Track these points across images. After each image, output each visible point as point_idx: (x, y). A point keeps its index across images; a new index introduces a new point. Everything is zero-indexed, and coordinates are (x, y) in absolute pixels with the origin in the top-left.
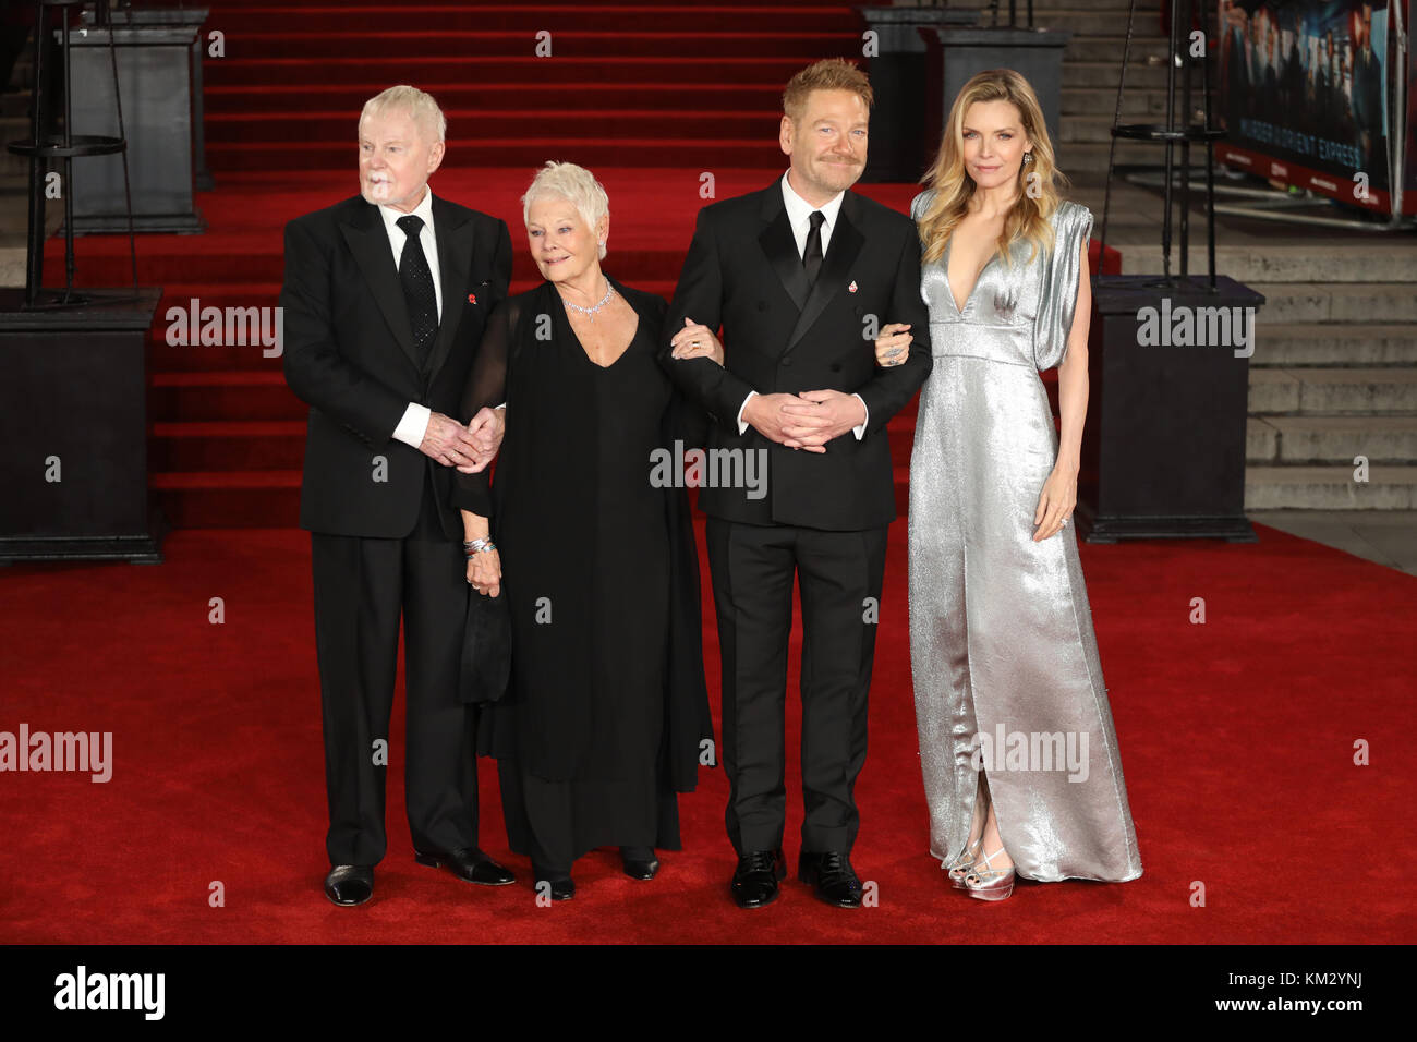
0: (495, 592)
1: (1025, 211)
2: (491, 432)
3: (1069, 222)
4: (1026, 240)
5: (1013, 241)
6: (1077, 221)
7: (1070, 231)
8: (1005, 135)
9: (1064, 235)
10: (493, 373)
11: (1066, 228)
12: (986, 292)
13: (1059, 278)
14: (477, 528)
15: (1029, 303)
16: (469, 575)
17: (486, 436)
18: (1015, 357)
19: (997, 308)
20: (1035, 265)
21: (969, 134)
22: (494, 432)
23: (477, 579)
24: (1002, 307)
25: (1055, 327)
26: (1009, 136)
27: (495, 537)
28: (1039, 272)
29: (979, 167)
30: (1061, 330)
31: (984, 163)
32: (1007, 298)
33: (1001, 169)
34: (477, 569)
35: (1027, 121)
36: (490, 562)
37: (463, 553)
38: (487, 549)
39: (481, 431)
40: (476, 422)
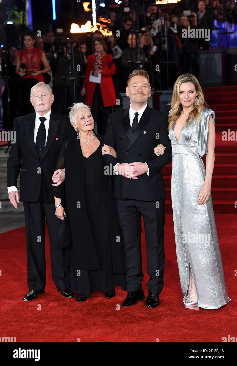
0: (62, 218)
1: (195, 112)
2: (59, 175)
3: (206, 114)
4: (193, 120)
5: (190, 120)
6: (208, 114)
7: (206, 116)
9: (204, 118)
10: (62, 160)
11: (205, 116)
12: (183, 135)
13: (203, 130)
14: (58, 201)
15: (195, 138)
16: (56, 214)
17: (58, 176)
18: (192, 153)
20: (195, 127)
21: (181, 92)
22: (60, 175)
23: (58, 215)
24: (188, 139)
25: (203, 144)
26: (192, 92)
27: (63, 204)
28: (197, 129)
29: (185, 101)
30: (205, 145)
32: (188, 136)
33: (191, 101)
34: (57, 212)
36: (61, 210)
37: (54, 208)
38: (60, 207)
39: (57, 175)
40: (55, 172)
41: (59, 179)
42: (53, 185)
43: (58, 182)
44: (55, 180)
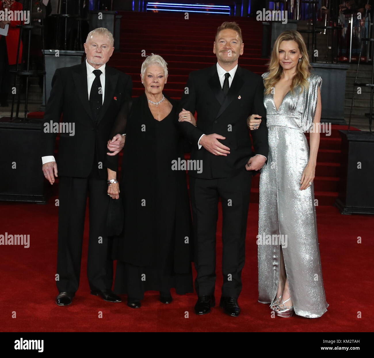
0: (117, 197)
1: (299, 77)
3: (314, 81)
4: (299, 86)
5: (295, 87)
6: (316, 80)
7: (314, 84)
8: (293, 52)
9: (312, 85)
12: (286, 103)
13: (310, 100)
14: (112, 175)
15: (300, 108)
16: (109, 191)
17: (118, 143)
18: (295, 126)
19: (290, 109)
20: (302, 95)
21: (281, 51)
22: (120, 142)
23: (111, 192)
24: (291, 109)
25: (309, 117)
26: (294, 52)
27: (118, 179)
28: (304, 97)
29: (284, 63)
30: (311, 117)
31: (286, 61)
32: (293, 106)
33: (291, 63)
34: (111, 189)
35: (300, 47)
36: (116, 187)
37: (107, 184)
38: (115, 182)
39: (116, 141)
40: (115, 138)
41: (118, 147)
42: (108, 154)
43: (116, 150)
44: (112, 147)
